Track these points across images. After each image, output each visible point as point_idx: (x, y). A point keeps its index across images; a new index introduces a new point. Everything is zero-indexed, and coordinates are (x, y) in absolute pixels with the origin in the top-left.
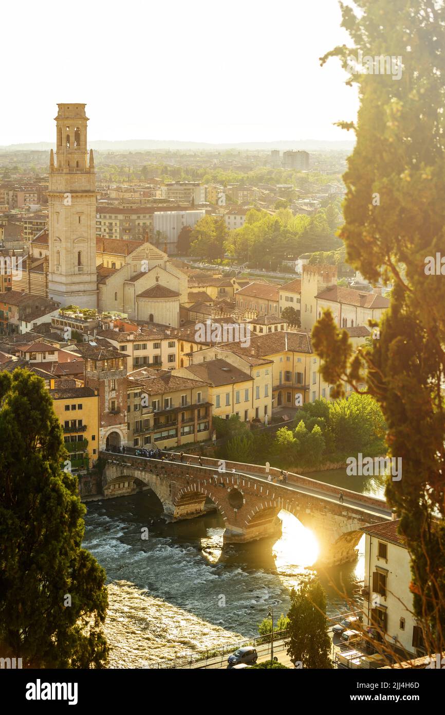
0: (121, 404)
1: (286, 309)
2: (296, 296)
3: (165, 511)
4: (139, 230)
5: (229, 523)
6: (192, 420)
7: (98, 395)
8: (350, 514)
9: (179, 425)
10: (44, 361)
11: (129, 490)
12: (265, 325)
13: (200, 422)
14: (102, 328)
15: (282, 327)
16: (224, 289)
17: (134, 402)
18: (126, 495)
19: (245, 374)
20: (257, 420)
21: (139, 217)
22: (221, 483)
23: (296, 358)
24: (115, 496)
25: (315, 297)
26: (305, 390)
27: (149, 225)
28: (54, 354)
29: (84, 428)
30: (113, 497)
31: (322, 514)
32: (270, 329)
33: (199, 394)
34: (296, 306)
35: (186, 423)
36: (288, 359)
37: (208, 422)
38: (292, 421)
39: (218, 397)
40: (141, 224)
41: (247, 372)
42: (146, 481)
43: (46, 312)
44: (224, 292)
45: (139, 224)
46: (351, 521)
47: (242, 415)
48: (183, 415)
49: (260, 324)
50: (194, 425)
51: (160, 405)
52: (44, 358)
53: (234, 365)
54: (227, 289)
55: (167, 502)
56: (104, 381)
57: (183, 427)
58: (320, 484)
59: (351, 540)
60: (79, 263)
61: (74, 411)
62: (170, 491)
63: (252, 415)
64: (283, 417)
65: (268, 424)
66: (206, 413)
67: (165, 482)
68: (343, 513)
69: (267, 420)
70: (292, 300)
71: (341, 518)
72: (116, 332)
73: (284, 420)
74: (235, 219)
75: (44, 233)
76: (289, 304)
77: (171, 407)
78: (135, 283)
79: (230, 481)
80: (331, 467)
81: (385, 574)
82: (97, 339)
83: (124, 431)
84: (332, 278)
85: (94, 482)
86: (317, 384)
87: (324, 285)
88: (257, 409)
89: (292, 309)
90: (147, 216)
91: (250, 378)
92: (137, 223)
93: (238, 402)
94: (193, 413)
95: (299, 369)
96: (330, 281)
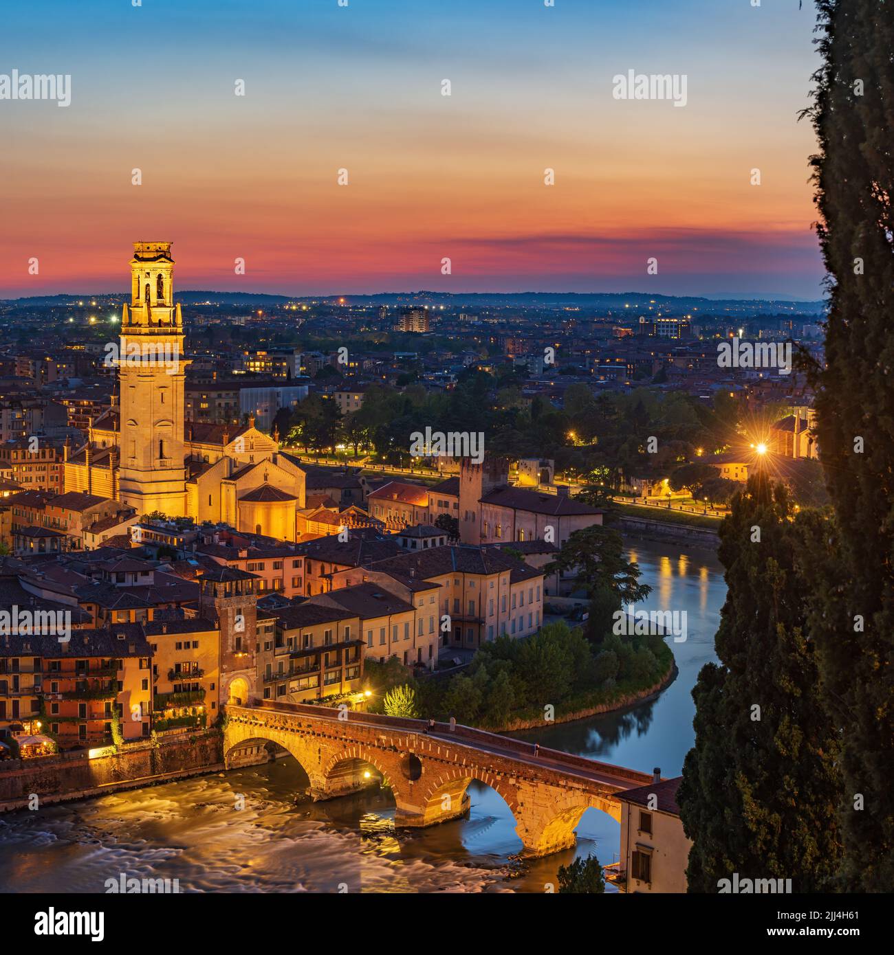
0: (249, 642)
1: (440, 516)
2: (452, 500)
3: (312, 785)
4: (220, 413)
5: (402, 801)
6: (338, 663)
7: (219, 629)
8: (570, 784)
9: (323, 671)
10: (135, 584)
11: (259, 758)
12: (419, 538)
13: (348, 666)
14: (203, 541)
15: (441, 540)
16: (350, 492)
17: (264, 639)
18: (254, 764)
19: (404, 602)
20: (420, 664)
21: (220, 396)
22: (391, 747)
23: (468, 581)
24: (241, 766)
25: (479, 501)
26: (480, 625)
27: (233, 405)
28: (148, 575)
29: (198, 673)
30: (238, 766)
31: (531, 785)
32: (426, 543)
33: (347, 629)
34: (453, 513)
35: (330, 668)
36: (457, 582)
37: (359, 666)
38: (468, 666)
39: (371, 633)
40: (223, 405)
41: (407, 599)
42: (285, 745)
43: (120, 520)
44: (350, 495)
45: (220, 404)
46: (571, 793)
47: (401, 656)
48: (327, 656)
49: (413, 537)
50: (341, 671)
51: (298, 644)
52: (136, 581)
53: (388, 590)
54: (353, 491)
55: (315, 772)
56: (227, 611)
57: (327, 673)
58: (525, 745)
59: (570, 819)
60: (161, 456)
61: (188, 650)
62: (320, 757)
63: (414, 657)
64: (454, 660)
65: (435, 670)
66: (356, 655)
67: (312, 746)
68: (561, 783)
69: (433, 664)
70: (446, 505)
71: (559, 790)
72: (222, 546)
73: (455, 665)
74: (348, 397)
75: (108, 415)
76: (444, 511)
77: (311, 646)
78: (237, 482)
79: (404, 743)
80: (522, 727)
81: (649, 854)
82: (197, 556)
83: (252, 678)
84: (502, 476)
85: (213, 746)
86: (495, 617)
87: (491, 485)
88: (420, 650)
89: (448, 516)
90: (231, 393)
91: (410, 607)
92: (217, 403)
93: (396, 640)
94: (339, 655)
95: (472, 595)
96: (499, 480)
